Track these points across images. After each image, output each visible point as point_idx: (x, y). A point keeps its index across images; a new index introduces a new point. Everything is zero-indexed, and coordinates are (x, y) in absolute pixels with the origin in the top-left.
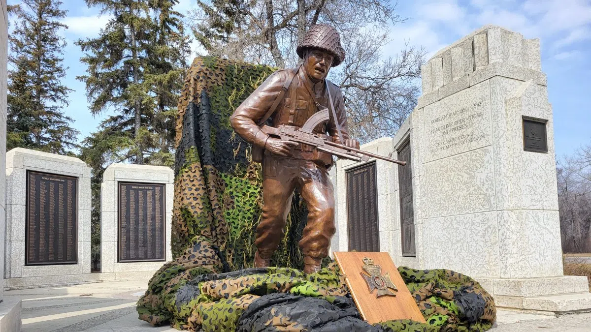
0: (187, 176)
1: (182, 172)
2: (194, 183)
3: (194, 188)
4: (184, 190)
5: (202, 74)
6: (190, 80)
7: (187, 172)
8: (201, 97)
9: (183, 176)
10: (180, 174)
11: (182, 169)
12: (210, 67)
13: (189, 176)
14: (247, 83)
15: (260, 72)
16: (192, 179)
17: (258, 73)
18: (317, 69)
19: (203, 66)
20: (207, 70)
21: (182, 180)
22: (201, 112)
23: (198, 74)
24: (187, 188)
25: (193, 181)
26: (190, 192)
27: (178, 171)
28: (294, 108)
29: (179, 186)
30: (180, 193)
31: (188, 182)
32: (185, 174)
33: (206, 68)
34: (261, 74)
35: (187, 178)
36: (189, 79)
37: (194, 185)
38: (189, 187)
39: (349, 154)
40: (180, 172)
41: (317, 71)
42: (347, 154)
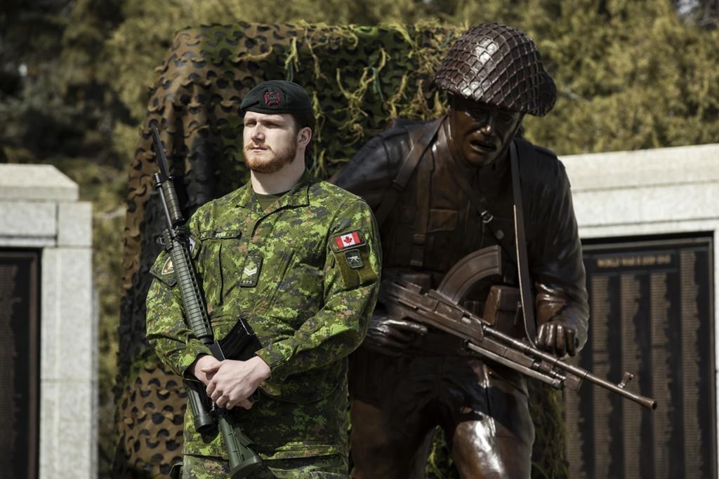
0: (150, 383)
1: (137, 370)
2: (169, 401)
3: (169, 415)
4: (143, 419)
5: (196, 90)
6: (163, 108)
7: (151, 371)
8: (193, 158)
9: (139, 381)
10: (133, 377)
11: (137, 360)
12: (221, 65)
13: (155, 381)
14: (327, 92)
15: (369, 52)
16: (163, 392)
17: (362, 56)
18: (475, 142)
19: (201, 64)
20: (210, 74)
21: (138, 392)
22: (192, 199)
23: (186, 92)
24: (149, 416)
25: (167, 396)
26: (158, 427)
27: (129, 363)
28: (425, 231)
29: (130, 408)
30: (131, 426)
31: (152, 398)
32: (145, 377)
33: (206, 69)
34: (373, 58)
35: (149, 388)
36: (161, 104)
37: (168, 408)
38: (155, 411)
39: (538, 370)
40: (132, 368)
41: (475, 148)
42: (533, 368)
